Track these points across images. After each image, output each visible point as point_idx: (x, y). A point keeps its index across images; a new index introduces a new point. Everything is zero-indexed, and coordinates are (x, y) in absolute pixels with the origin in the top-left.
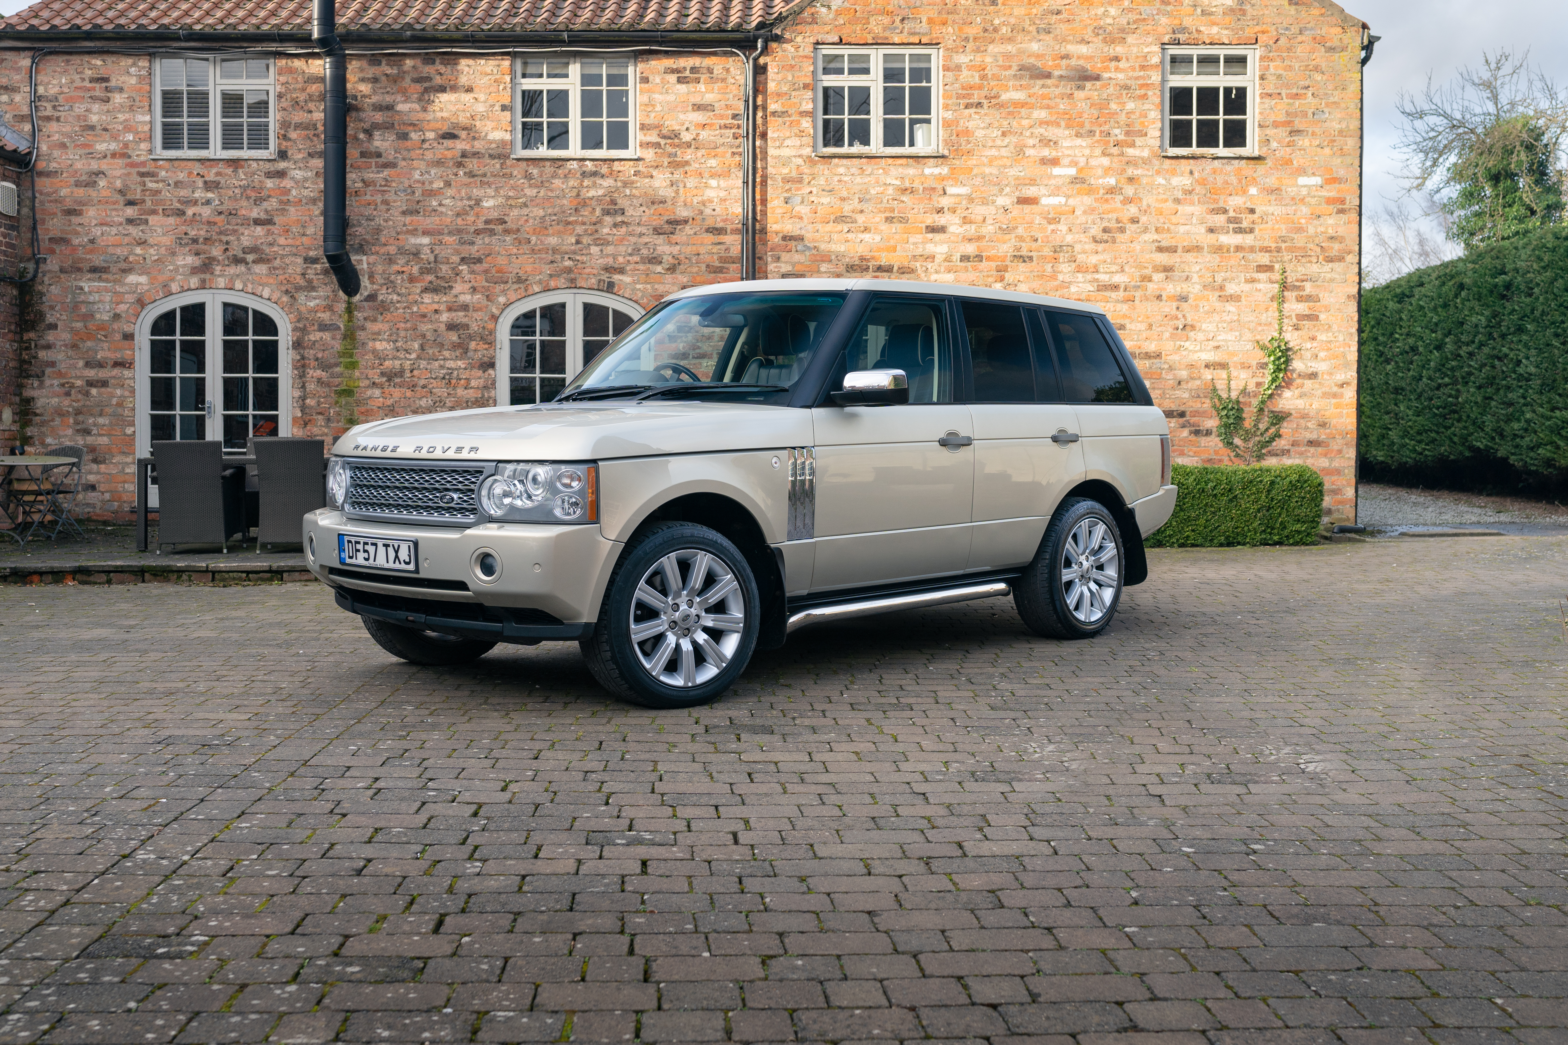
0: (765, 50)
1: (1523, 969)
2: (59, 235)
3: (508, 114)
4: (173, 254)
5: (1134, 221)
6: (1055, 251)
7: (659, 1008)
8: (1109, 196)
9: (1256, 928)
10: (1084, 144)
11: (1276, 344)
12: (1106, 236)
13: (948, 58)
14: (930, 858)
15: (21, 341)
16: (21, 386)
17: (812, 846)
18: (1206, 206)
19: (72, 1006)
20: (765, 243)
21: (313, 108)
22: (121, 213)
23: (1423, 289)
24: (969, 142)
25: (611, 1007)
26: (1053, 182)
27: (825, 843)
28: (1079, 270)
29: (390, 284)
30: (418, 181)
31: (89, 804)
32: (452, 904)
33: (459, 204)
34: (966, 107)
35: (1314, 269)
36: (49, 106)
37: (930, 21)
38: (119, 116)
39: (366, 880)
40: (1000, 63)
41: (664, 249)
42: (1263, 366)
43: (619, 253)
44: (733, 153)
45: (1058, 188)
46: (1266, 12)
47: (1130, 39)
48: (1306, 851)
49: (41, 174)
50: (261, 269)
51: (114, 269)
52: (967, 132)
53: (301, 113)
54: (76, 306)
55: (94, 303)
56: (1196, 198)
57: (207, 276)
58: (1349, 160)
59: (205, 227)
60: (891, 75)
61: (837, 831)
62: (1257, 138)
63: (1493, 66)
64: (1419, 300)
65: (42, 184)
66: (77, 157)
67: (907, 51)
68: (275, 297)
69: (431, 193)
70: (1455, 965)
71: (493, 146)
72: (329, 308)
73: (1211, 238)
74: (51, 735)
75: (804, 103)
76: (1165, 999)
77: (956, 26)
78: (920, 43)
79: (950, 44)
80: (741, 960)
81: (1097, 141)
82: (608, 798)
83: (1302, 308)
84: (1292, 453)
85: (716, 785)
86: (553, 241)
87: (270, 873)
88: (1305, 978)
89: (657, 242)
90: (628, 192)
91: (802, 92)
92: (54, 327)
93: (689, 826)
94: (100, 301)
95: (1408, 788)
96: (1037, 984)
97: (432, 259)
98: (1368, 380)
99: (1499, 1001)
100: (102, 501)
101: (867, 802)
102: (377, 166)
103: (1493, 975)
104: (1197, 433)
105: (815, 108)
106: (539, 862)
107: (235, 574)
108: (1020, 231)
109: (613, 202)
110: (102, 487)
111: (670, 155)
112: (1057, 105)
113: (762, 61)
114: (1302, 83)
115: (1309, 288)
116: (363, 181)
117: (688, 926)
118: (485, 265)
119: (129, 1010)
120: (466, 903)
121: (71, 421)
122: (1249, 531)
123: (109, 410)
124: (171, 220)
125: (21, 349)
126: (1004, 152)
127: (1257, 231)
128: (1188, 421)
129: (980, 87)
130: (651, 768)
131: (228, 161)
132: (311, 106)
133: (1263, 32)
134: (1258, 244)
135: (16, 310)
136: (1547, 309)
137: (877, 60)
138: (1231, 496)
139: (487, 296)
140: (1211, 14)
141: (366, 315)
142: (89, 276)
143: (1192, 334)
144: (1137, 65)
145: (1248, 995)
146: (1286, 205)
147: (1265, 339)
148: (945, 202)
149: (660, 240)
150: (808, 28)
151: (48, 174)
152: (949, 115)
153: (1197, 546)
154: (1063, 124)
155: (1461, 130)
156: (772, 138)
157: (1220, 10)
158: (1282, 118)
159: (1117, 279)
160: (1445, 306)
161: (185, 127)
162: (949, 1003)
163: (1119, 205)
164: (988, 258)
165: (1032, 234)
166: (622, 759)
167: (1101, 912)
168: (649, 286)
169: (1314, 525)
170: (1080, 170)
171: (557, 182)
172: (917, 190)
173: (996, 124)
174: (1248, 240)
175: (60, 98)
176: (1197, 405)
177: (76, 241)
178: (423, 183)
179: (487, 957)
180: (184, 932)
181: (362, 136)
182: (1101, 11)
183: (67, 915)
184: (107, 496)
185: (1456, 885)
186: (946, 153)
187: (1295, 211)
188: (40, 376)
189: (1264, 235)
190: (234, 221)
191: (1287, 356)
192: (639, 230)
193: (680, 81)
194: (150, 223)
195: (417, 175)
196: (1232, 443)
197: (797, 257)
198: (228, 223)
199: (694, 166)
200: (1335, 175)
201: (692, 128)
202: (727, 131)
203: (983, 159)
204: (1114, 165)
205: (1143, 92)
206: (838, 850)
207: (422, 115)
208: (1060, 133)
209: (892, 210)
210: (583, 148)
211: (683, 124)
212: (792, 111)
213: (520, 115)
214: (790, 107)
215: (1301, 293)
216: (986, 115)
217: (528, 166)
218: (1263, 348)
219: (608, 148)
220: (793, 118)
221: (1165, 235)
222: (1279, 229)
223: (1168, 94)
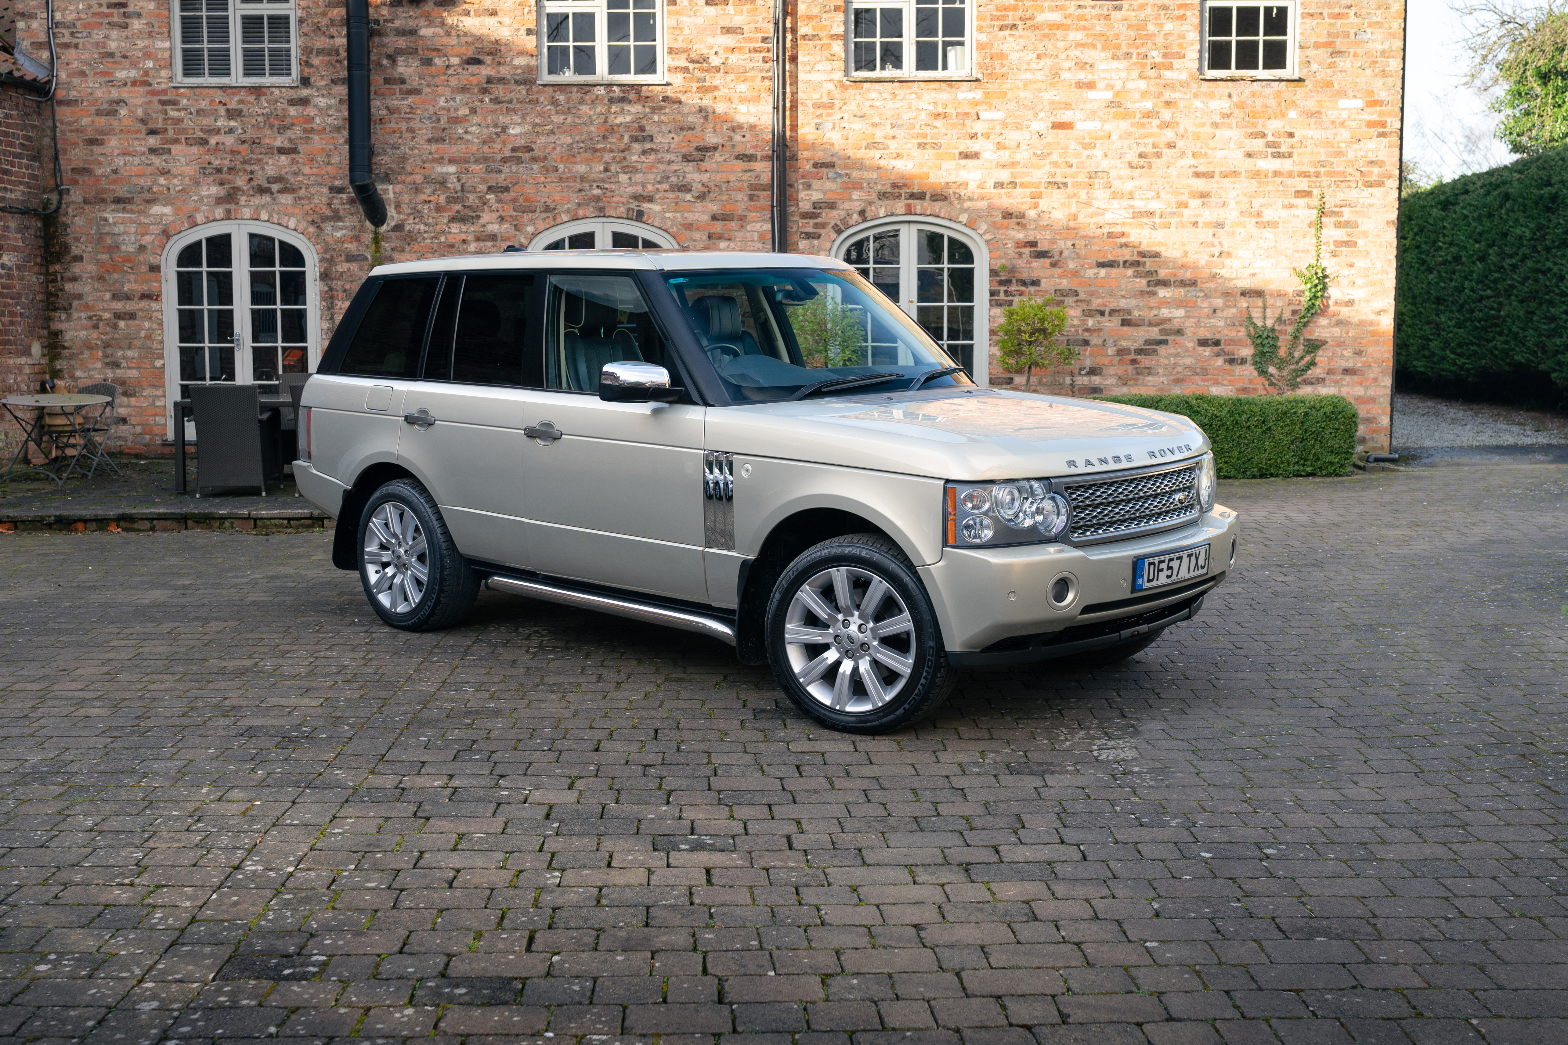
1: (1500, 988)
2: (81, 165)
3: (533, 38)
4: (197, 183)
5: (1171, 146)
6: (1090, 177)
7: (735, 1031)
8: (1145, 120)
9: (1264, 943)
10: (1121, 67)
11: (1313, 271)
12: (1142, 162)
14: (969, 864)
15: (47, 273)
16: (49, 319)
17: (860, 850)
18: (1245, 130)
19: (220, 1031)
20: (796, 169)
21: (335, 34)
22: (143, 143)
23: (1467, 198)
24: (1003, 66)
25: (691, 1029)
26: (1089, 106)
27: (872, 848)
28: (1115, 195)
29: (417, 214)
30: (443, 108)
31: (191, 806)
32: (540, 920)
33: (485, 131)
34: (1001, 29)
35: (1352, 194)
36: (66, 32)
38: (139, 42)
39: (458, 893)
41: (694, 176)
42: (1300, 293)
43: (649, 182)
44: (763, 78)
45: (1094, 113)
48: (1316, 857)
49: (61, 103)
50: (286, 199)
51: (137, 200)
52: (1002, 56)
53: (323, 38)
54: (101, 238)
55: (119, 234)
56: (1234, 122)
57: (232, 207)
58: (1390, 81)
59: (229, 156)
61: (883, 833)
62: (1297, 60)
64: (1464, 208)
65: (64, 113)
66: (97, 85)
68: (301, 227)
69: (456, 121)
70: (1440, 983)
71: (519, 71)
72: (356, 238)
73: (1249, 163)
74: (138, 725)
75: (835, 26)
76: (1179, 1020)
80: (803, 979)
81: (1135, 64)
82: (669, 796)
83: (1340, 234)
84: (1327, 382)
85: (767, 780)
86: (581, 169)
87: (369, 885)
88: (1304, 998)
89: (686, 170)
90: (656, 118)
91: (834, 14)
92: (79, 259)
93: (746, 829)
94: (125, 233)
95: (1415, 781)
96: (1068, 1004)
97: (459, 188)
98: (1410, 288)
99: (1474, 1022)
100: (134, 434)
101: (910, 799)
102: (401, 92)
103: (1472, 994)
104: (1232, 361)
105: (846, 31)
106: (613, 872)
107: (277, 521)
108: (1055, 157)
109: (642, 129)
110: (133, 420)
111: (699, 80)
112: (1093, 26)
114: (1344, 2)
115: (1347, 214)
116: (387, 108)
117: (753, 943)
118: (513, 194)
119: (271, 1036)
120: (552, 918)
121: (100, 354)
122: (1282, 462)
123: (137, 343)
124: (195, 150)
125: (47, 281)
126: (1039, 76)
127: (1295, 156)
128: (1222, 350)
129: (1015, 8)
131: (250, 88)
132: (333, 31)
134: (1297, 169)
135: (41, 242)
138: (1264, 428)
139: (515, 226)
141: (393, 245)
142: (113, 207)
143: (1228, 261)
145: (1252, 1015)
146: (1326, 129)
147: (1302, 267)
148: (978, 127)
149: (690, 167)
151: (69, 103)
152: (983, 37)
153: (1230, 478)
154: (1099, 46)
155: (1511, 26)
156: (802, 62)
158: (1323, 39)
159: (1154, 205)
160: (1490, 216)
161: (206, 53)
162: (988, 1024)
163: (1155, 130)
164: (1023, 185)
165: (1067, 159)
167: (1125, 926)
168: (678, 215)
169: (1348, 456)
170: (1117, 94)
171: (585, 108)
172: (950, 115)
173: (1031, 47)
174: (1286, 165)
175: (78, 24)
176: (1233, 334)
177: (99, 172)
178: (449, 110)
179: (577, 977)
180: (304, 952)
181: (385, 62)
183: (195, 933)
184: (139, 429)
185: (1450, 895)
186: (980, 76)
187: (1335, 134)
188: (67, 309)
189: (1301, 161)
190: (258, 150)
191: (1325, 285)
192: (668, 157)
193: (708, 3)
194: (173, 152)
195: (442, 102)
196: (1266, 372)
197: (828, 185)
198: (252, 153)
199: (724, 91)
200: (1376, 98)
201: (721, 52)
202: (758, 54)
203: (1018, 82)
204: (1151, 88)
205: (1181, 12)
206: (885, 855)
207: (446, 40)
208: (1096, 55)
209: (925, 136)
210: (610, 73)
211: (712, 48)
212: (823, 34)
213: (546, 39)
214: (821, 30)
215: (1339, 219)
216: (1020, 37)
217: (555, 92)
218: (1300, 275)
219: (636, 73)
220: (824, 41)
221: (1202, 161)
222: (1318, 153)
223: (1207, 15)
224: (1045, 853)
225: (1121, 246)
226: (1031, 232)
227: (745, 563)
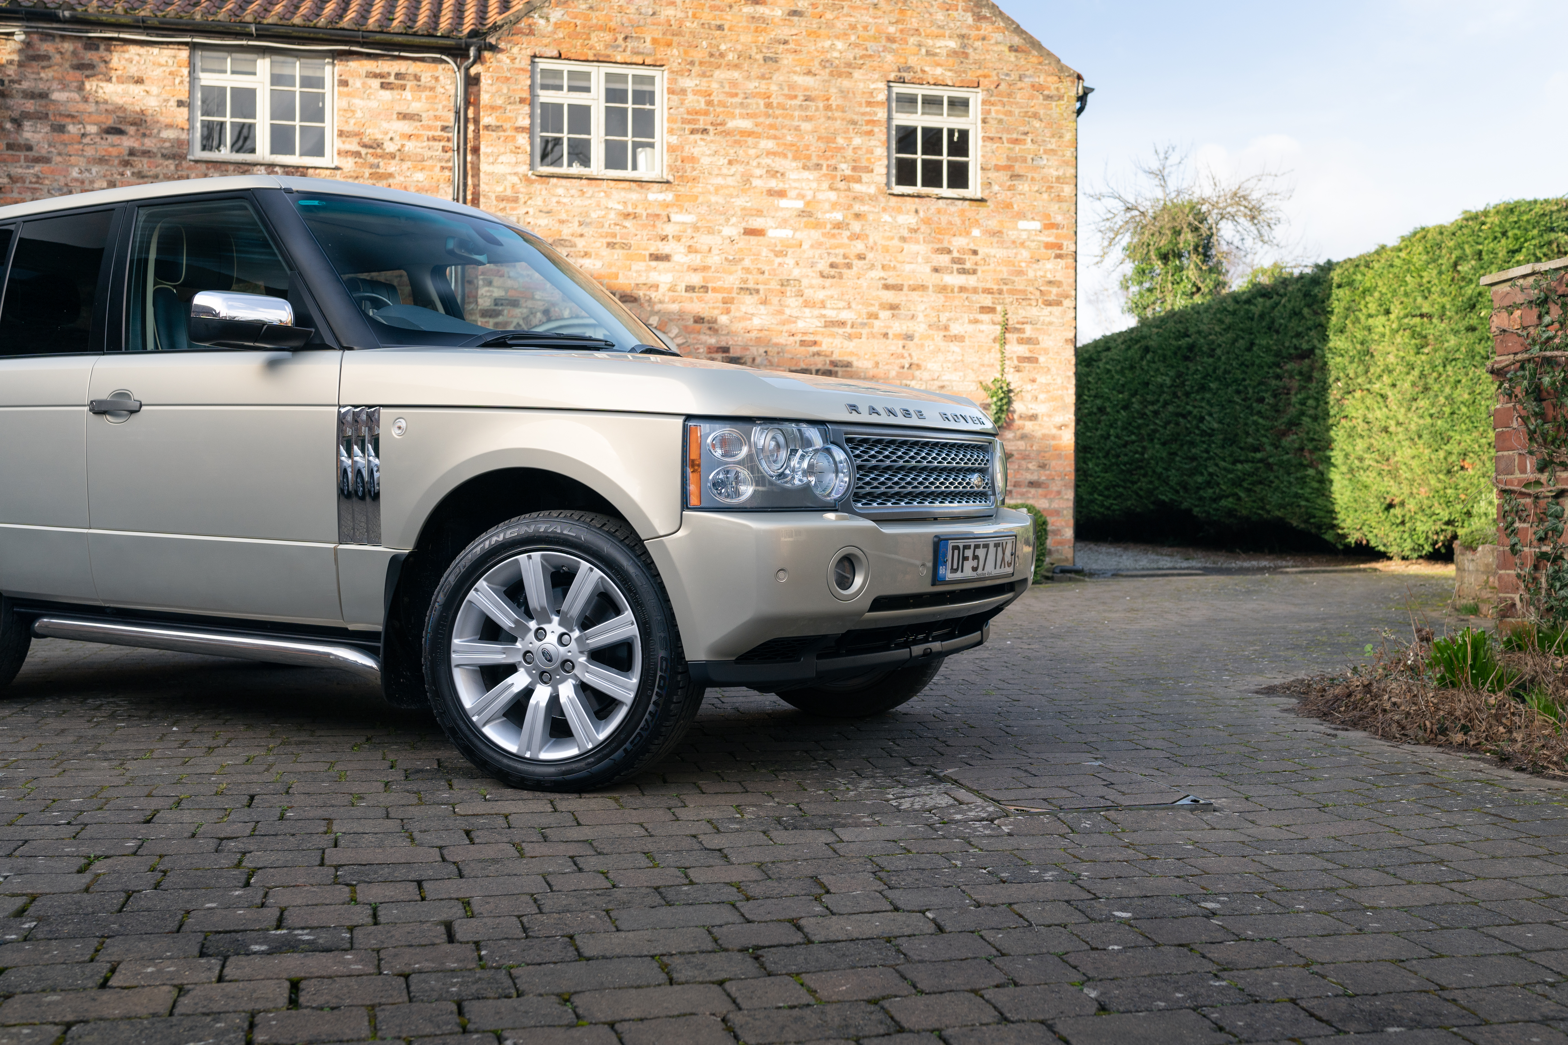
0: (478, 59)
3: (184, 111)
5: (861, 257)
6: (782, 285)
8: (836, 231)
10: (811, 177)
11: (998, 385)
12: (833, 272)
13: (672, 81)
17: (571, 937)
18: (931, 245)
23: (1109, 353)
24: (694, 169)
26: (780, 214)
27: (591, 933)
28: (807, 304)
30: (76, 180)
34: (692, 133)
35: (1033, 312)
37: (655, 41)
40: (727, 89)
42: (986, 407)
44: (443, 168)
45: (785, 221)
46: (988, 57)
47: (857, 74)
48: (1280, 909)
52: (693, 159)
56: (921, 237)
58: (1065, 206)
60: (614, 95)
61: (607, 912)
62: (979, 181)
63: (1162, 156)
64: (1107, 363)
67: (630, 71)
71: (167, 144)
73: (936, 278)
75: (520, 118)
77: (681, 49)
78: (643, 64)
79: (675, 66)
81: (825, 175)
82: (251, 875)
83: (1023, 350)
84: (1014, 494)
85: (419, 849)
91: (518, 106)
93: (375, 916)
101: (643, 865)
102: (27, 159)
105: (532, 124)
106: (106, 996)
108: (747, 263)
111: (371, 166)
112: (784, 136)
113: (473, 71)
114: (1022, 129)
115: (1029, 331)
116: (9, 176)
126: (730, 181)
127: (979, 273)
129: (706, 113)
130: (324, 829)
133: (985, 76)
134: (981, 285)
136: (1229, 368)
137: (598, 75)
140: (935, 55)
143: (917, 373)
144: (864, 101)
146: (1007, 248)
147: (988, 380)
148: (669, 230)
150: (524, 39)
152: (674, 140)
154: (790, 155)
155: (1134, 212)
156: (485, 154)
157: (944, 52)
158: (1003, 162)
159: (845, 315)
160: (1132, 368)
163: (846, 241)
164: (714, 290)
165: (759, 266)
166: (282, 818)
170: (808, 204)
172: (641, 216)
173: (722, 152)
174: (970, 281)
178: (83, 183)
181: (8, 126)
182: (827, 44)
186: (671, 178)
187: (1016, 254)
189: (985, 278)
191: (1010, 399)
193: (383, 86)
195: (75, 173)
199: (399, 179)
200: (1053, 221)
201: (397, 138)
202: (436, 143)
203: (709, 187)
204: (841, 200)
205: (869, 128)
206: (614, 942)
207: (82, 106)
208: (787, 164)
209: (614, 235)
210: (273, 152)
211: (387, 133)
212: (507, 125)
213: (199, 113)
214: (505, 121)
215: (1022, 336)
216: (712, 141)
217: (208, 169)
218: (986, 389)
219: (301, 155)
220: (508, 133)
221: (891, 273)
222: (1001, 271)
223: (894, 132)
224: (877, 925)
225: (814, 355)
226: (723, 338)
227: (394, 559)
